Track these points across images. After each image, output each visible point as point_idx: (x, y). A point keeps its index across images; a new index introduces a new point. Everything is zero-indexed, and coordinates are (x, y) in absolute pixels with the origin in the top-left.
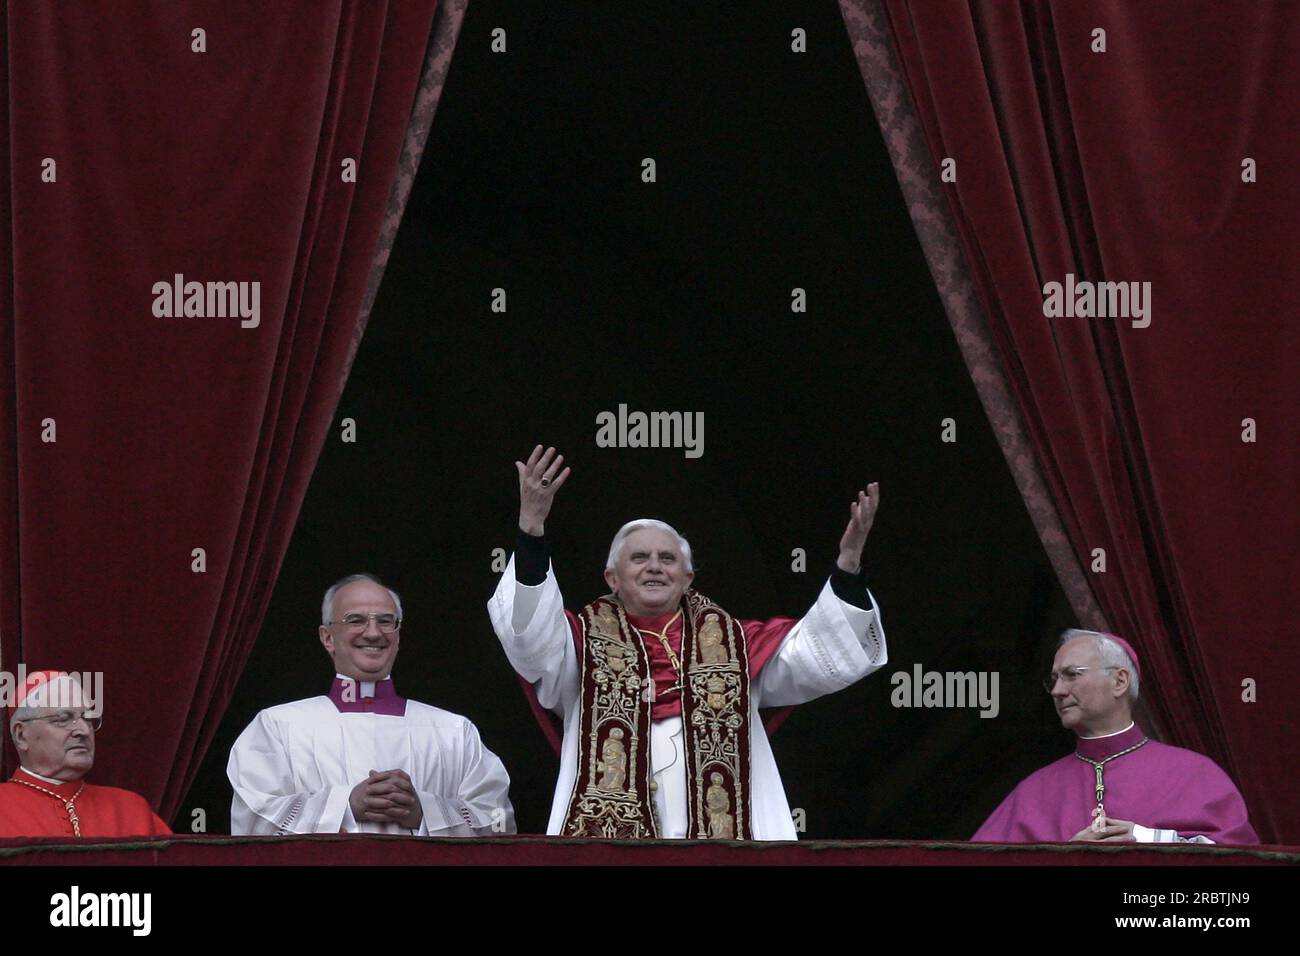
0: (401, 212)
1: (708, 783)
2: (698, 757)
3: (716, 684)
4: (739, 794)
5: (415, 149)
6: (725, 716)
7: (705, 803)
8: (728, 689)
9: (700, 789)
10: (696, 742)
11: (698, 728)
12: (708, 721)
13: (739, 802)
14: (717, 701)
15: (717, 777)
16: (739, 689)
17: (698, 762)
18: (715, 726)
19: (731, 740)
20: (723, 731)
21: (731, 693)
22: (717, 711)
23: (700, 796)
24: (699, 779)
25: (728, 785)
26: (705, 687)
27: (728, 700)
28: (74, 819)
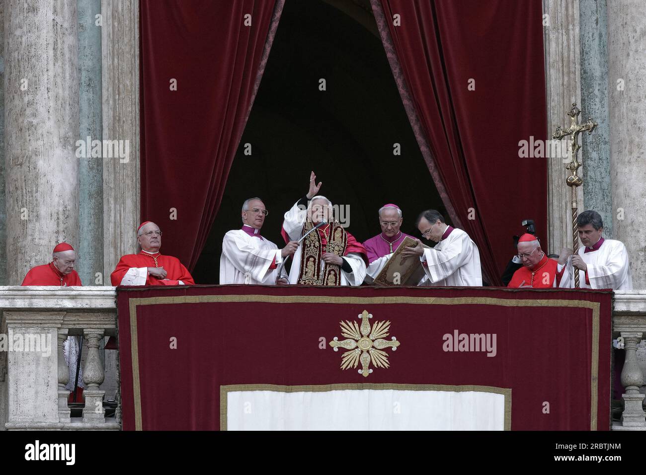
1: (329, 273)
3: (337, 248)
4: (338, 278)
7: (327, 279)
8: (340, 251)
9: (327, 275)
13: (338, 281)
14: (336, 253)
15: (332, 273)
17: (328, 268)
24: (327, 272)
25: (335, 275)
26: (334, 248)
27: (339, 254)
28: (156, 262)
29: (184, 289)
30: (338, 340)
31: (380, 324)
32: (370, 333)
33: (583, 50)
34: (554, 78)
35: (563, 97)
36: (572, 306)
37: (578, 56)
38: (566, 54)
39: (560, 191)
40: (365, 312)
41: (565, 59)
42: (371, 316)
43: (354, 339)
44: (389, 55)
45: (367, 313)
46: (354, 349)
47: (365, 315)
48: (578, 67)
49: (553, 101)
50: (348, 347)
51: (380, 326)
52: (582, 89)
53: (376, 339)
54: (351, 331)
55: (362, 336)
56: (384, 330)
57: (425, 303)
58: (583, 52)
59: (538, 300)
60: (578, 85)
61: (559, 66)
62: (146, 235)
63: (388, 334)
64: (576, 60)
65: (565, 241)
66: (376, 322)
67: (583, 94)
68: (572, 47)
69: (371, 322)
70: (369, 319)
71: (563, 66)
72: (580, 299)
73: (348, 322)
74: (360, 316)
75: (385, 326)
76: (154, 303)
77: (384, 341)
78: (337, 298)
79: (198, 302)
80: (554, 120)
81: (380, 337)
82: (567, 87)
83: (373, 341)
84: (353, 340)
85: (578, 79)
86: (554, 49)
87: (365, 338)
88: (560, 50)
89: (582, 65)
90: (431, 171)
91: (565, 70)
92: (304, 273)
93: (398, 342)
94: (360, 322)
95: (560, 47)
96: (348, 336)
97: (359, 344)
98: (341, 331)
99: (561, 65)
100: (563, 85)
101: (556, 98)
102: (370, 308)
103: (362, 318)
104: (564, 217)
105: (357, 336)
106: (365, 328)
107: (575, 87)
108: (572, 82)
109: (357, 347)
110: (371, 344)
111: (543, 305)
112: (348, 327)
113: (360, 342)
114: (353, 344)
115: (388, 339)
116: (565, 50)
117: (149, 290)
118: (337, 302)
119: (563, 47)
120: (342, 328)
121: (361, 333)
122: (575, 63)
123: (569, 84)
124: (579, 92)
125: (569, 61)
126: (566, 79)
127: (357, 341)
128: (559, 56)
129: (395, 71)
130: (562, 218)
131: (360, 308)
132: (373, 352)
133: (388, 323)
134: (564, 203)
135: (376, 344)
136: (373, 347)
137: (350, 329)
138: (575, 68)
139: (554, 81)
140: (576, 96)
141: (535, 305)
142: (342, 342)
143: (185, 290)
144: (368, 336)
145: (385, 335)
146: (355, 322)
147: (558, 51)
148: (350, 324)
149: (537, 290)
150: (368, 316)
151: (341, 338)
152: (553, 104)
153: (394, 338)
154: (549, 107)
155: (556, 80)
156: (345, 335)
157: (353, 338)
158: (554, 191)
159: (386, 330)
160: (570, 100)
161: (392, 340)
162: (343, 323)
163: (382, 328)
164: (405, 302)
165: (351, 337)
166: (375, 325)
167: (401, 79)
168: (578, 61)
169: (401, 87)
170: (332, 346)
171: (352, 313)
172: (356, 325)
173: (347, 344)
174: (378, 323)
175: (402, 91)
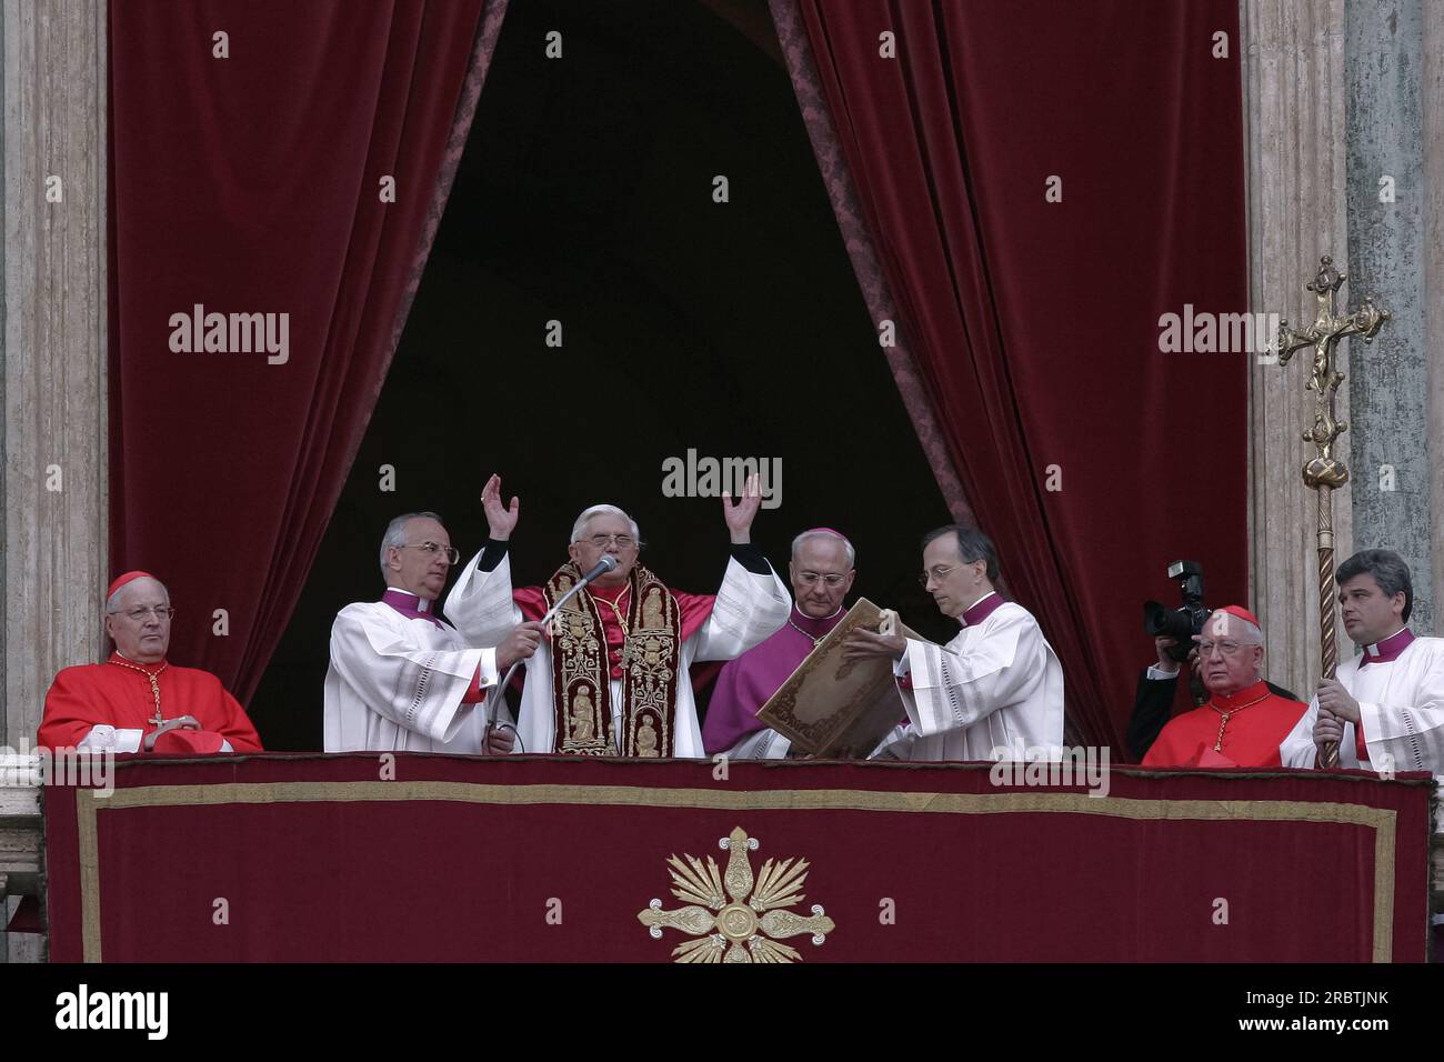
0: (429, 249)
1: (640, 724)
2: (633, 701)
3: (653, 645)
4: (665, 733)
5: (441, 198)
6: (659, 670)
7: (636, 740)
8: (662, 649)
9: (633, 728)
10: (633, 690)
11: (635, 678)
12: (644, 674)
13: (665, 740)
14: (652, 658)
15: (648, 719)
16: (671, 649)
17: (633, 706)
18: (649, 678)
19: (662, 690)
20: (656, 683)
21: (666, 651)
22: (652, 666)
23: (632, 735)
24: (633, 720)
25: (657, 726)
26: (644, 647)
27: (661, 658)
28: (156, 688)
29: (229, 764)
30: (663, 908)
31: (780, 868)
32: (752, 892)
33: (1353, 101)
34: (1270, 180)
35: (1298, 232)
36: (1318, 818)
37: (1339, 118)
38: (1305, 113)
39: (1287, 495)
40: (738, 833)
41: (1304, 128)
42: (754, 844)
43: (706, 907)
44: (809, 113)
45: (745, 835)
46: (706, 935)
47: (739, 842)
48: (1339, 148)
49: (1268, 245)
50: (690, 929)
51: (779, 874)
52: (1350, 212)
53: (768, 910)
54: (699, 884)
55: (729, 900)
56: (790, 887)
57: (905, 808)
58: (1354, 107)
59: (1224, 803)
60: (1340, 199)
61: (1285, 145)
62: (129, 615)
63: (801, 898)
64: (1334, 130)
65: (1299, 637)
66: (770, 861)
67: (1352, 224)
68: (1323, 93)
69: (756, 860)
70: (750, 852)
71: (1297, 145)
72: (1342, 801)
73: (691, 859)
74: (723, 843)
75: (792, 873)
76: (146, 803)
77: (791, 916)
78: (660, 792)
79: (269, 799)
80: (1271, 299)
81: (778, 904)
82: (1309, 206)
83: (760, 915)
84: (703, 910)
85: (1339, 184)
86: (1273, 99)
87: (737, 906)
88: (1290, 101)
89: (1349, 144)
90: (924, 440)
91: (1304, 157)
92: (567, 730)
93: (828, 919)
94: (723, 859)
95: (1290, 91)
96: (690, 898)
97: (720, 922)
98: (670, 883)
99: (1291, 144)
100: (1297, 199)
101: (1277, 236)
102: (752, 821)
103: (729, 850)
104: (1298, 569)
105: (716, 900)
106: (739, 878)
107: (1332, 204)
108: (1323, 192)
109: (715, 931)
110: (755, 923)
111: (1235, 816)
112: (689, 873)
113: (723, 915)
114: (705, 922)
115: (802, 910)
116: (1304, 101)
117: (134, 765)
118: (660, 803)
119: (1297, 92)
120: (674, 875)
121: (725, 892)
122: (1330, 138)
123: (1315, 198)
124: (1341, 219)
125: (1315, 130)
126: (1305, 182)
127: (715, 913)
128: (1285, 117)
129: (825, 158)
130: (1291, 571)
131: (725, 821)
132: (759, 946)
133: (801, 865)
134: (1297, 532)
135: (768, 923)
136: (760, 932)
137: (695, 879)
138: (1332, 151)
139: (1271, 188)
140: (1332, 230)
141: (1213, 817)
142: (674, 913)
143: (235, 766)
144: (746, 901)
145: (792, 901)
146: (711, 860)
147: (1285, 104)
148: (697, 865)
149: (1220, 775)
150: (746, 845)
151: (672, 903)
152: (1268, 252)
153: (818, 909)
154: (1257, 259)
155: (1277, 184)
156: (683, 895)
157: (704, 903)
158: (1271, 496)
159: (796, 885)
160: (1315, 240)
161: (811, 914)
162: (676, 862)
163: (784, 879)
164: (850, 805)
165: (698, 901)
166: (766, 870)
167: (840, 180)
168: (1339, 131)
169: (840, 203)
170: (646, 923)
171: (702, 834)
172: (714, 868)
173: (687, 919)
174: (773, 865)
175: (844, 214)
